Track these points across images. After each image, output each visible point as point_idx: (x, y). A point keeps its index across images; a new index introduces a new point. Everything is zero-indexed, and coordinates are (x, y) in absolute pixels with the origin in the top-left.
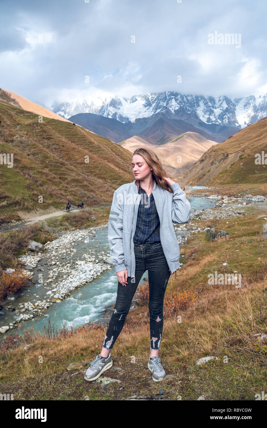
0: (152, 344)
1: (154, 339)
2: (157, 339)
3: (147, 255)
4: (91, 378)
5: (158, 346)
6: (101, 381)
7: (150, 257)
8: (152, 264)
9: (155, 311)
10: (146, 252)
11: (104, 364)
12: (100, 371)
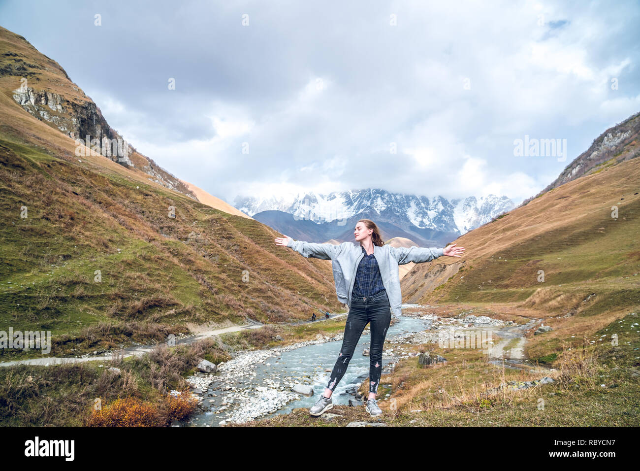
0: (370, 388)
1: (373, 383)
2: (375, 383)
3: (369, 306)
4: (315, 413)
5: (376, 390)
6: (326, 416)
7: (371, 308)
8: (373, 314)
9: (374, 357)
10: (368, 303)
11: (326, 403)
12: (323, 409)
